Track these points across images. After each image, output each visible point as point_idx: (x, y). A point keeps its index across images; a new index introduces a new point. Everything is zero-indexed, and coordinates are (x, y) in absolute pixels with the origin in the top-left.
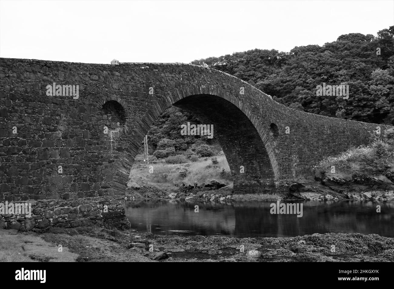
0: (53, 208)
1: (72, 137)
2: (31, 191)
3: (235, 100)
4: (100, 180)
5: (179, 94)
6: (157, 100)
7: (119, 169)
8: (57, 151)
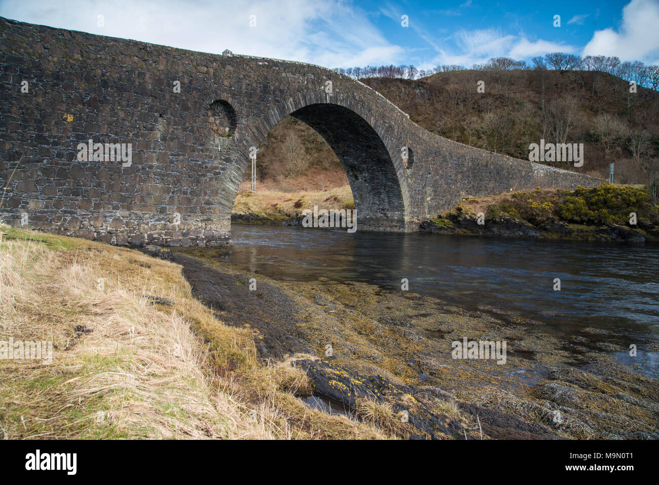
0: (148, 222)
1: (172, 139)
2: (123, 199)
3: (367, 115)
4: (203, 194)
5: (301, 101)
6: (275, 104)
7: (224, 183)
8: (154, 154)
